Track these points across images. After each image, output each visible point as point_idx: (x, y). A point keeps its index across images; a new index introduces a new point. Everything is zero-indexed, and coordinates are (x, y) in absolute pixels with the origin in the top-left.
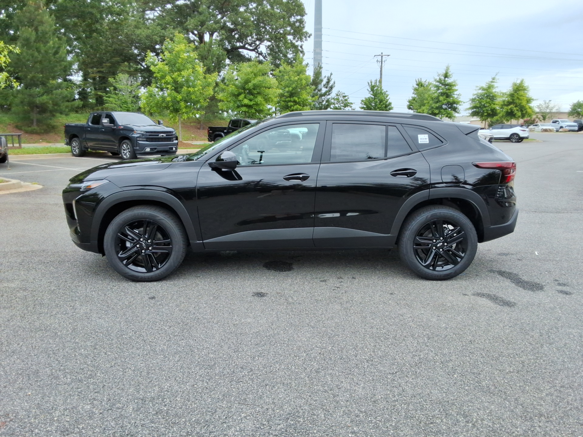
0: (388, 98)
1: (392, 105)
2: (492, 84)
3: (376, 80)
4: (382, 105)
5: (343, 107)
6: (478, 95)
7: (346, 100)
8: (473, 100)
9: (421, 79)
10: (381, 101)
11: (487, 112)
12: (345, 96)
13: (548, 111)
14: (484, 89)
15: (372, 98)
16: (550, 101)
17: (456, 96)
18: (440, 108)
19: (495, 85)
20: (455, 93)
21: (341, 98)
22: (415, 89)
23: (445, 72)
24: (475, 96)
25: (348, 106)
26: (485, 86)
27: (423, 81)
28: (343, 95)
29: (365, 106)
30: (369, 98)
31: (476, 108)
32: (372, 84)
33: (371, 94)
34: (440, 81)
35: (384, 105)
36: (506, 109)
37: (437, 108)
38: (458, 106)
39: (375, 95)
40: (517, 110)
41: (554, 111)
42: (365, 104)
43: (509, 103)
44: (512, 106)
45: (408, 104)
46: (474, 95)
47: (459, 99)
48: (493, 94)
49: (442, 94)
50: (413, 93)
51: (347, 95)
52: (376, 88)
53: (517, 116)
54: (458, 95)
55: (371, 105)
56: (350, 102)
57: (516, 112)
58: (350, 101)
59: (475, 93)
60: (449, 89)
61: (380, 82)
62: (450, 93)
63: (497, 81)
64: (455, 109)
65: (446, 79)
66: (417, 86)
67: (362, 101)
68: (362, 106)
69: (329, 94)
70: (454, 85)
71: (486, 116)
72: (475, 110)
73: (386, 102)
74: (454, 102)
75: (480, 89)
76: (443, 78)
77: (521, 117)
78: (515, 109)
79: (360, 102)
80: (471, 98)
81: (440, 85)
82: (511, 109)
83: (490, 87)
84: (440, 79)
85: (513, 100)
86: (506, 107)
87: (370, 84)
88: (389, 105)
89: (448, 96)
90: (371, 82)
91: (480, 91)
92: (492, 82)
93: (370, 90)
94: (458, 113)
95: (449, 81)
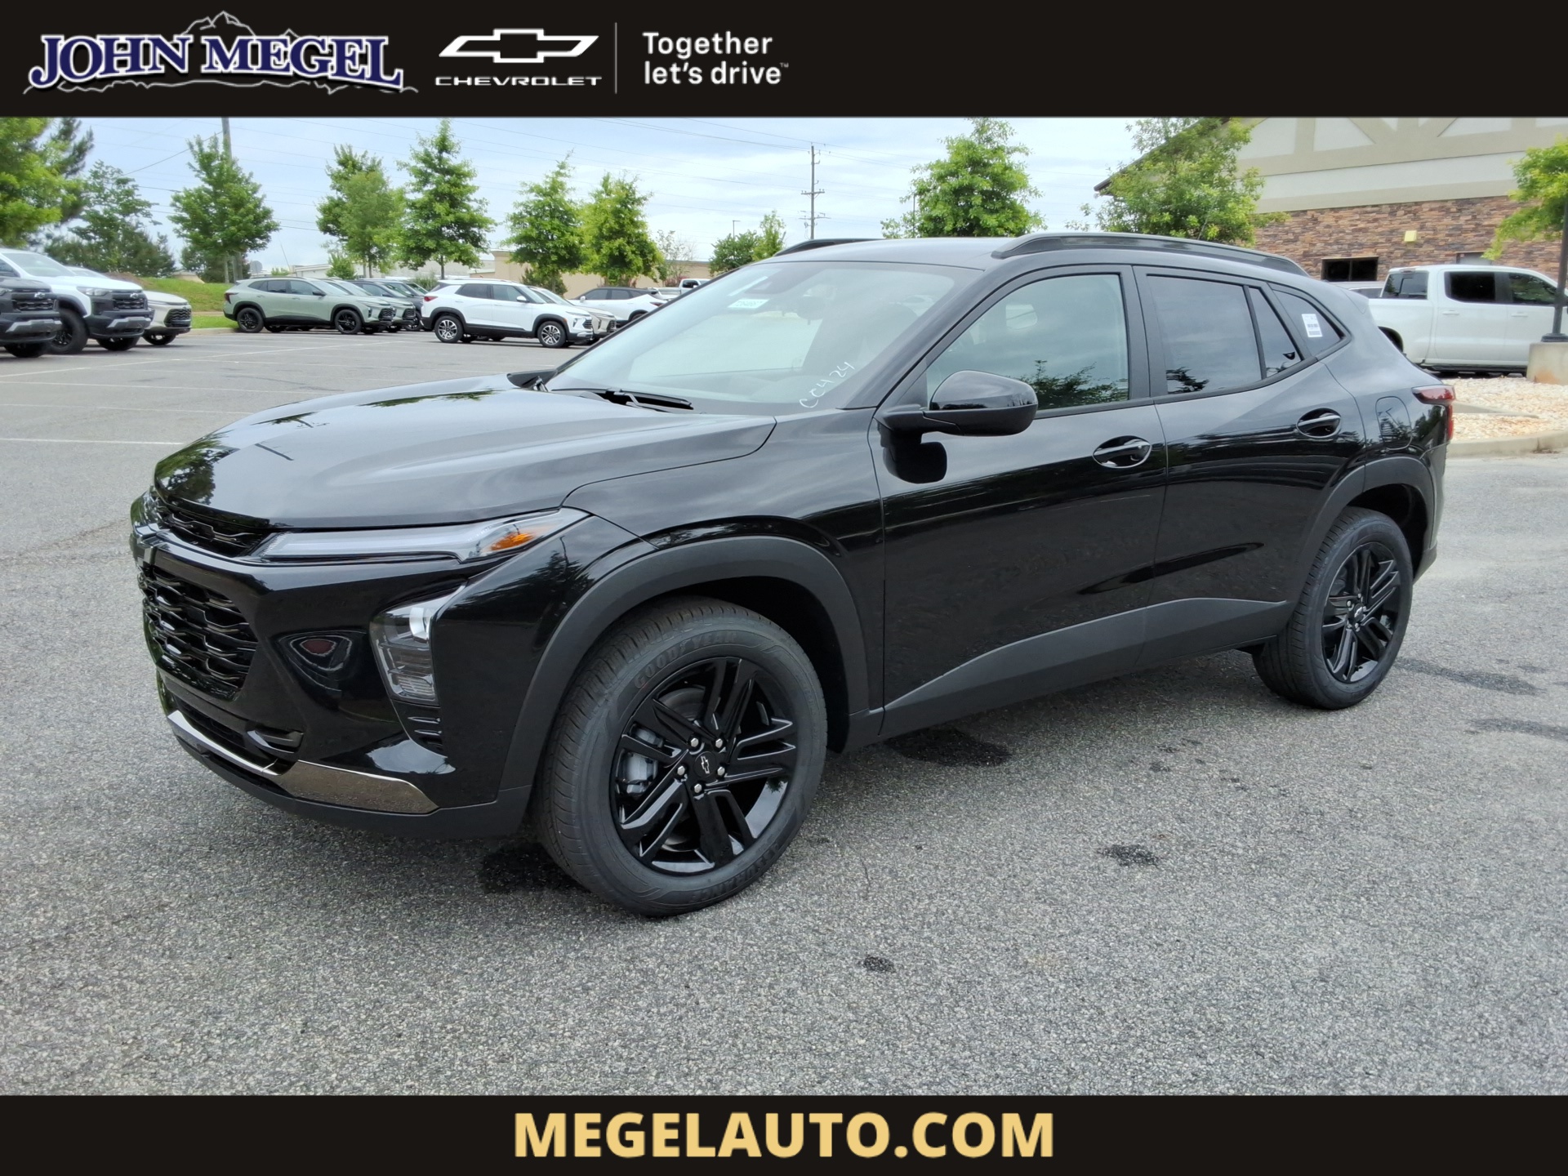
0: (258, 195)
1: (275, 217)
2: (560, 179)
3: (216, 139)
4: (244, 216)
5: (120, 213)
6: (527, 207)
7: (129, 193)
8: (517, 219)
9: (350, 147)
10: (238, 204)
11: (556, 254)
12: (124, 182)
13: (668, 258)
14: (539, 191)
15: (207, 191)
16: (672, 232)
17: (474, 205)
18: (436, 234)
19: (569, 183)
20: (472, 197)
21: (110, 186)
22: (337, 177)
23: (438, 135)
24: (521, 208)
25: (136, 211)
26: (542, 182)
27: (357, 154)
28: (115, 175)
29: (185, 215)
30: (199, 191)
31: (527, 242)
32: (201, 150)
33: (204, 180)
34: (427, 160)
35: (251, 217)
36: (606, 247)
37: (430, 234)
38: (483, 232)
39: (218, 183)
40: (633, 252)
41: (681, 258)
42: (187, 208)
43: (615, 234)
44: (620, 241)
45: (321, 216)
46: (517, 205)
47: (486, 215)
48: (567, 208)
49: (438, 196)
50: (333, 187)
51: (129, 177)
52: (217, 162)
53: (634, 268)
54: (481, 202)
55: (206, 211)
56: (143, 199)
57: (631, 256)
58: (142, 195)
59: (523, 199)
60: (456, 185)
61: (227, 145)
62: (462, 194)
63: (572, 173)
64: (476, 241)
65: (445, 155)
66: (341, 168)
67: (177, 199)
68: (178, 214)
69: (74, 172)
70: (466, 175)
71: (554, 262)
72: (524, 245)
73: (257, 206)
74: (474, 222)
75: (532, 190)
76: (435, 151)
77: (642, 271)
78: (628, 248)
79: (171, 200)
80: (511, 213)
81: (429, 171)
82: (619, 248)
83: (555, 188)
84: (427, 154)
85: (622, 226)
86: (607, 243)
87: (196, 148)
88: (264, 218)
89: (454, 203)
90: (200, 144)
91: (533, 197)
92: (558, 174)
93: (197, 166)
94: (484, 251)
95: (453, 160)
